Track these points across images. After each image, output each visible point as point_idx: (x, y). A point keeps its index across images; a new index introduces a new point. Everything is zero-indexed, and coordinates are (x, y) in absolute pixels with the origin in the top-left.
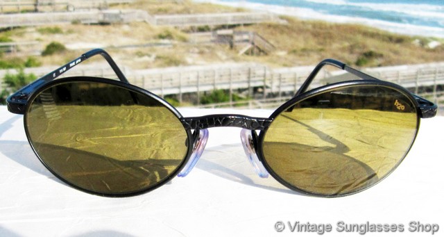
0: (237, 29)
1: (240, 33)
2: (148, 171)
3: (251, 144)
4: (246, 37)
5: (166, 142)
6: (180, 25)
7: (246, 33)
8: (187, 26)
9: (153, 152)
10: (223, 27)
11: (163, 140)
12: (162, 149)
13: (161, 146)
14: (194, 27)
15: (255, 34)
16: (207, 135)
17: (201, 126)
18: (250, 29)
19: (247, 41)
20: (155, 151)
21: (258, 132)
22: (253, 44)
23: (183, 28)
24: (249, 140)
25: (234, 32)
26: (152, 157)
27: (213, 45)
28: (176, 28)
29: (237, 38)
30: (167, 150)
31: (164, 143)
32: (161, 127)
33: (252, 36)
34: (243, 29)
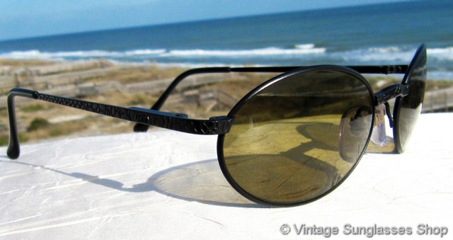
0: (202, 89)
1: (205, 92)
4: (211, 95)
7: (211, 91)
10: (189, 88)
15: (219, 91)
18: (215, 88)
19: (212, 99)
22: (218, 100)
25: (200, 92)
27: (182, 105)
28: (147, 93)
29: (203, 96)
33: (216, 93)
34: (207, 88)
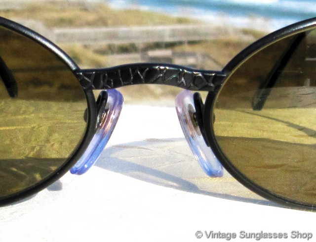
0: (178, 49)
1: (183, 55)
2: (23, 173)
3: (193, 119)
5: (56, 136)
6: (92, 43)
7: (192, 54)
8: (103, 44)
9: (33, 148)
10: (157, 46)
11: (50, 135)
12: (48, 145)
13: (48, 141)
14: (114, 45)
16: (119, 101)
17: (109, 83)
18: (198, 49)
20: (38, 148)
21: (204, 95)
23: (97, 48)
24: (190, 112)
25: (174, 54)
26: (31, 155)
28: (86, 47)
30: (56, 146)
31: (52, 138)
32: (48, 119)
33: (200, 59)
34: (187, 48)
